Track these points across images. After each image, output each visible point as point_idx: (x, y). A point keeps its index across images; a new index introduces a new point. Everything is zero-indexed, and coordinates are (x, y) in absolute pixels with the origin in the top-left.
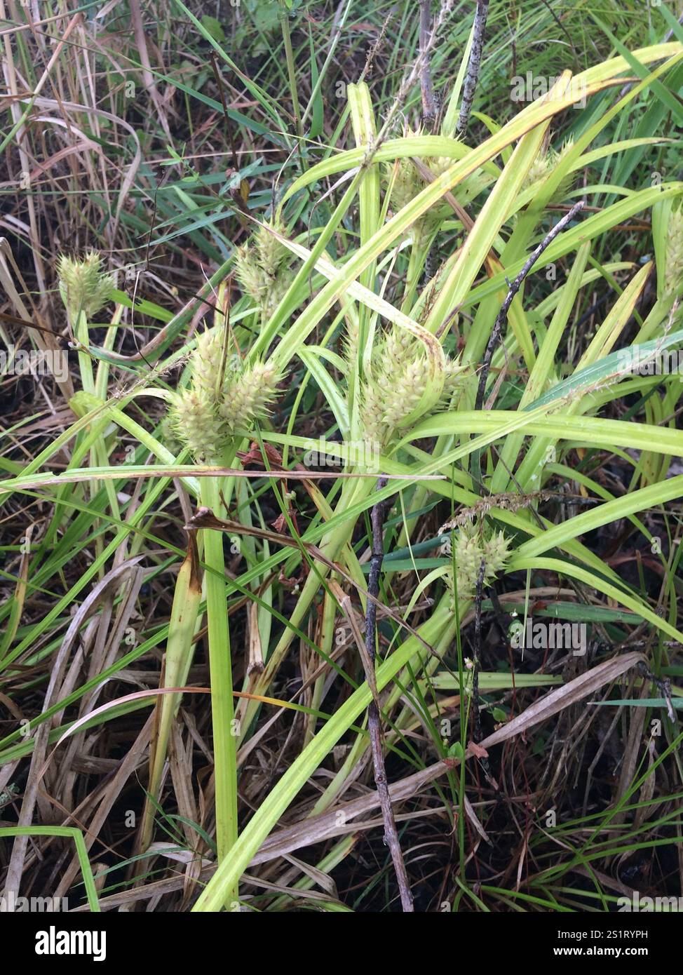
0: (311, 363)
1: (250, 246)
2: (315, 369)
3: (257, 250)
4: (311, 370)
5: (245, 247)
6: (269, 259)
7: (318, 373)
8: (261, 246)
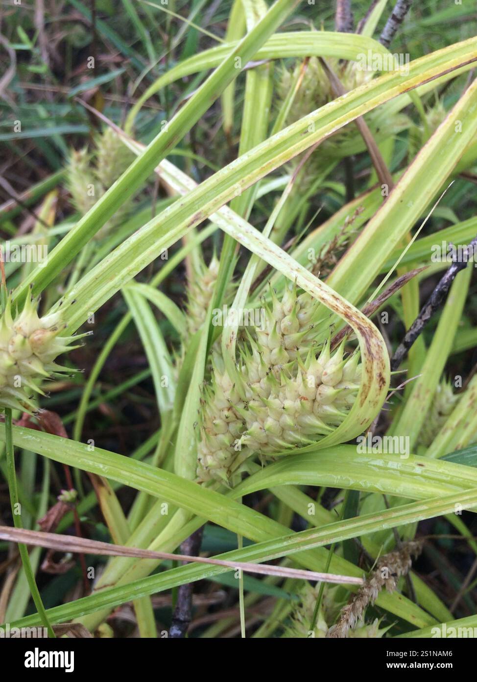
0: (136, 304)
1: (89, 151)
2: (139, 311)
3: (96, 158)
4: (133, 313)
5: (83, 152)
6: (109, 169)
7: (142, 318)
8: (102, 152)
